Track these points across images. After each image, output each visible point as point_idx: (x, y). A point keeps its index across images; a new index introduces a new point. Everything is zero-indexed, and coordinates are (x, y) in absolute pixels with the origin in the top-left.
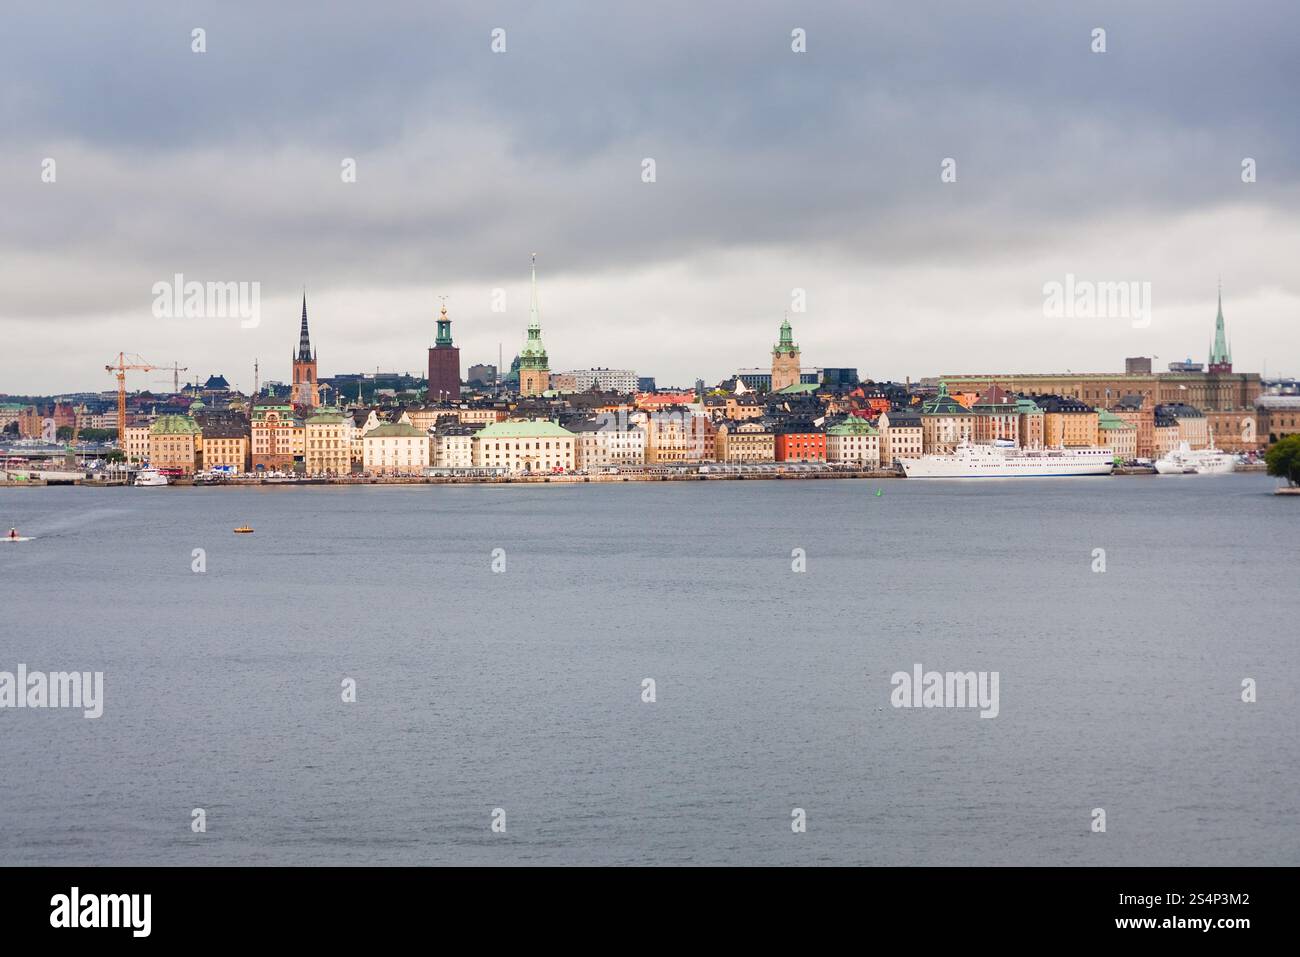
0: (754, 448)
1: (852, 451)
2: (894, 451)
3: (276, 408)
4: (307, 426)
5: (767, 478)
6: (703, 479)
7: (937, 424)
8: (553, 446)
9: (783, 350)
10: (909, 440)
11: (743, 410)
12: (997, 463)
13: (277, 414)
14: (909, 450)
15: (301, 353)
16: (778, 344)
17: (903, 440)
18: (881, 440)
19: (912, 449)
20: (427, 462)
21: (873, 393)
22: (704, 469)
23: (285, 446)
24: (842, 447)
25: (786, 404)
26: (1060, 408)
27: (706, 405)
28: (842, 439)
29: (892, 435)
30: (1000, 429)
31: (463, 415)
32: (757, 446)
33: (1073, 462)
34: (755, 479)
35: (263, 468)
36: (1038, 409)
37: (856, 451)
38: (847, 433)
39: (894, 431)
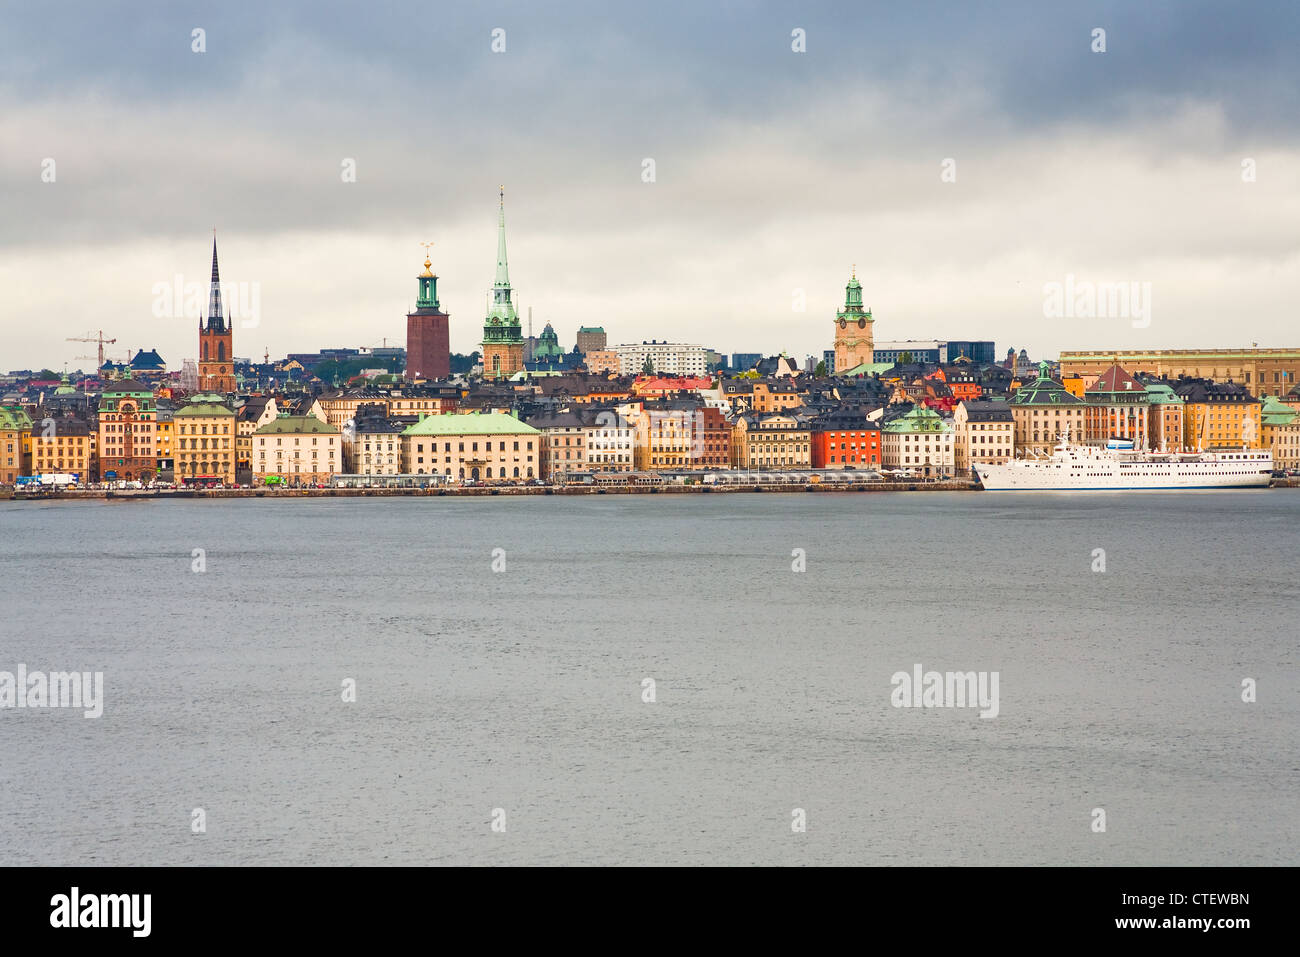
0: (783, 450)
1: (917, 454)
2: (974, 454)
3: (133, 395)
4: (176, 420)
5: (793, 490)
6: (707, 491)
7: (1034, 418)
8: (509, 446)
9: (850, 318)
10: (995, 440)
11: (777, 398)
12: (1107, 471)
13: (134, 403)
14: (995, 453)
15: (211, 320)
16: (844, 309)
17: (987, 440)
18: (957, 439)
19: (999, 452)
20: (338, 467)
21: (958, 375)
22: (710, 478)
23: (146, 446)
24: (903, 449)
25: (835, 390)
26: (1207, 396)
27: (726, 391)
28: (903, 437)
29: (973, 433)
30: (1122, 424)
31: (395, 405)
32: (787, 447)
33: (1214, 470)
34: (776, 491)
35: (114, 476)
36: (1176, 398)
37: (922, 455)
38: (911, 430)
39: (974, 428)
